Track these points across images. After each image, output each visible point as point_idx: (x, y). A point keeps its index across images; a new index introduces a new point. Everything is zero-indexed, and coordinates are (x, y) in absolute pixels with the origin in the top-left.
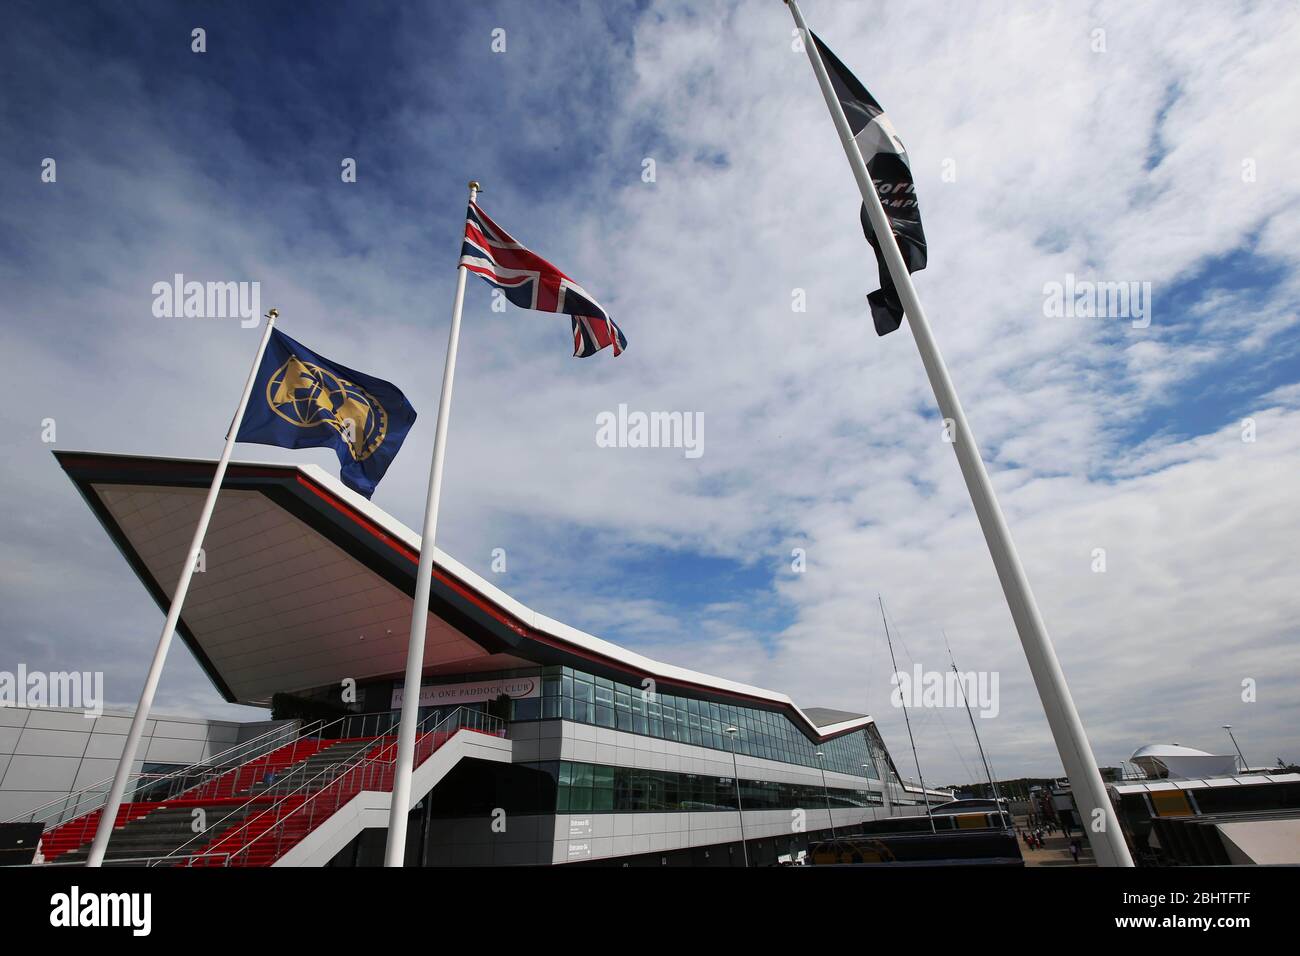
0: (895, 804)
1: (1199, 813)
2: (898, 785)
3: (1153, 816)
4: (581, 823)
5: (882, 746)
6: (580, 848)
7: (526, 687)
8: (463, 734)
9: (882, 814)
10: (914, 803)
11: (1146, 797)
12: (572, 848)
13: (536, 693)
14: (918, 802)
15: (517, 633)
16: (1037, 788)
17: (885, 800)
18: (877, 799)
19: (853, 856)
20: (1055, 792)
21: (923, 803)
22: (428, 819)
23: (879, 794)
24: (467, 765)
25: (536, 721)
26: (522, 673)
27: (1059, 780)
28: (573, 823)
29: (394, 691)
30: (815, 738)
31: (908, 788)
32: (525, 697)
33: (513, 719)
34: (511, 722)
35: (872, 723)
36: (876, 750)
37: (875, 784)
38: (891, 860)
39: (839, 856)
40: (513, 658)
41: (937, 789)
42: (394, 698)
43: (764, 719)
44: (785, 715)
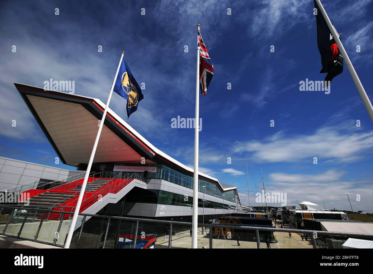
0: (238, 210)
1: (314, 219)
2: (240, 205)
3: (303, 218)
4: (163, 207)
5: (237, 195)
6: (162, 213)
7: (152, 169)
8: (135, 180)
9: (235, 212)
10: (242, 210)
11: (302, 214)
12: (160, 213)
13: (155, 171)
14: (243, 209)
15: (153, 155)
16: (273, 209)
17: (236, 208)
18: (234, 208)
19: (231, 221)
20: (278, 211)
21: (244, 210)
22: (124, 202)
23: (235, 207)
24: (136, 189)
25: (154, 179)
26: (151, 165)
27: (279, 208)
28: (161, 207)
29: (115, 166)
30: (222, 191)
31: (242, 206)
32: (152, 172)
33: (148, 177)
34: (147, 178)
35: (236, 189)
36: (236, 196)
37: (235, 204)
38: (240, 223)
39: (227, 221)
40: (150, 161)
41: (248, 207)
42: (114, 168)
43: (211, 185)
44: (216, 184)
